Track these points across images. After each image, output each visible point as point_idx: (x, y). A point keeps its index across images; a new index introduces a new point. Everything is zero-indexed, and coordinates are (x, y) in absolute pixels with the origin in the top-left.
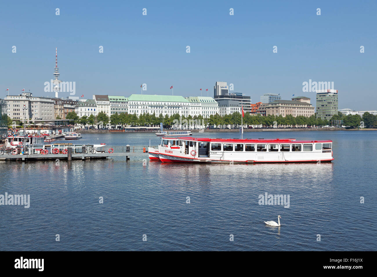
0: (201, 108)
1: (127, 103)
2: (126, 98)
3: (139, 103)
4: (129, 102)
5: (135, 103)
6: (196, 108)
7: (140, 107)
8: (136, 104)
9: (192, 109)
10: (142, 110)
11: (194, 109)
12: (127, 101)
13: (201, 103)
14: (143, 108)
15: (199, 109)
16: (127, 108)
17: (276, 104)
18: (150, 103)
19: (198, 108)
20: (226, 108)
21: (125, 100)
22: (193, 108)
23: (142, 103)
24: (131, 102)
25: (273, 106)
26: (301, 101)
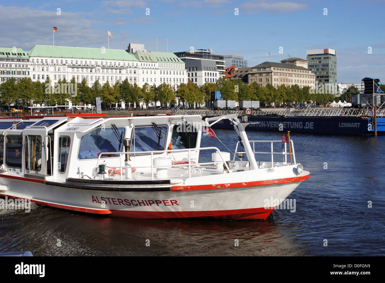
0: (158, 72)
1: (28, 60)
2: (26, 53)
3: (49, 60)
4: (31, 59)
5: (42, 62)
6: (149, 71)
7: (52, 69)
8: (44, 62)
9: (143, 73)
10: (55, 74)
11: (147, 73)
12: (26, 57)
13: (158, 63)
14: (57, 70)
15: (155, 73)
16: (28, 70)
17: (265, 68)
18: (69, 61)
19: (153, 71)
20: (196, 73)
21: (24, 55)
22: (145, 71)
23: (55, 62)
24: (35, 59)
25: (261, 72)
26: (297, 65)
